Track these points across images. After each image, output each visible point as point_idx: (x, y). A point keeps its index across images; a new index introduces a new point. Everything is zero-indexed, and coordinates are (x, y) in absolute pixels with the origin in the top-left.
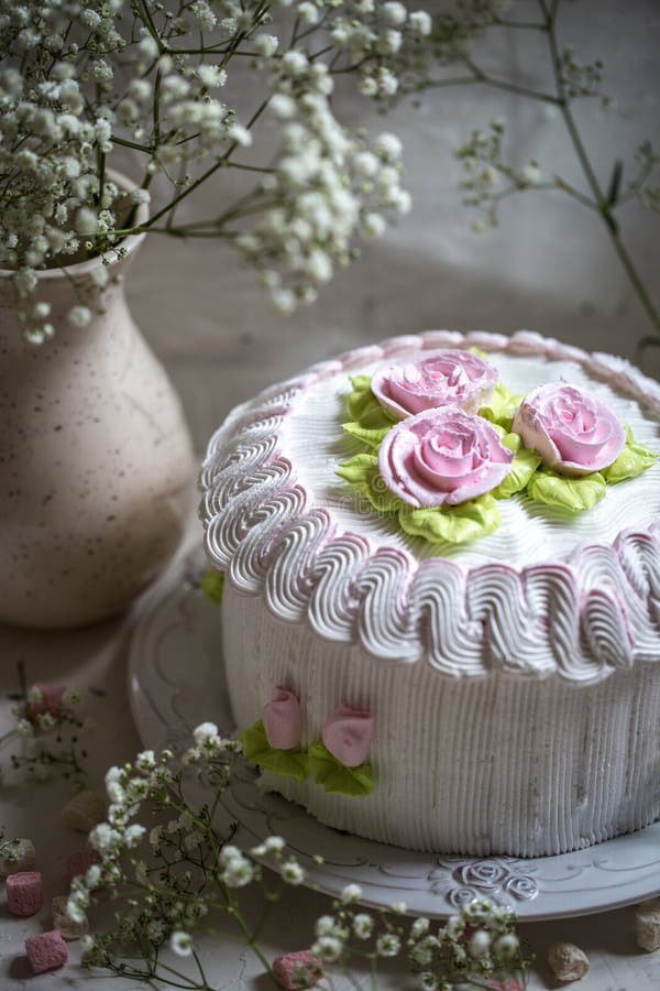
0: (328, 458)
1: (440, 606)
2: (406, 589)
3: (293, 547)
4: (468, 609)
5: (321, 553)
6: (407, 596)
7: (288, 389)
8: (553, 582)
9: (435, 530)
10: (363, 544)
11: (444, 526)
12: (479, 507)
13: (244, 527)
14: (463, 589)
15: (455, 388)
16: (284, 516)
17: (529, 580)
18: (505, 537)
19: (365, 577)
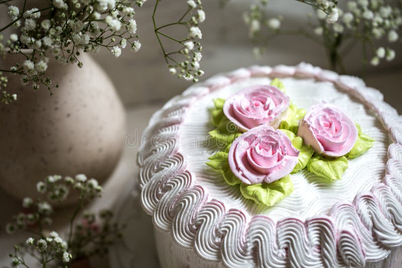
0: (204, 150)
1: (263, 242)
2: (245, 232)
3: (186, 207)
4: (278, 243)
5: (201, 211)
6: (245, 236)
7: (181, 107)
8: (323, 227)
9: (259, 198)
10: (222, 206)
11: (264, 195)
12: (282, 184)
13: (160, 193)
14: (275, 232)
15: (268, 111)
16: (181, 188)
17: (309, 226)
18: (296, 198)
19: (223, 225)
